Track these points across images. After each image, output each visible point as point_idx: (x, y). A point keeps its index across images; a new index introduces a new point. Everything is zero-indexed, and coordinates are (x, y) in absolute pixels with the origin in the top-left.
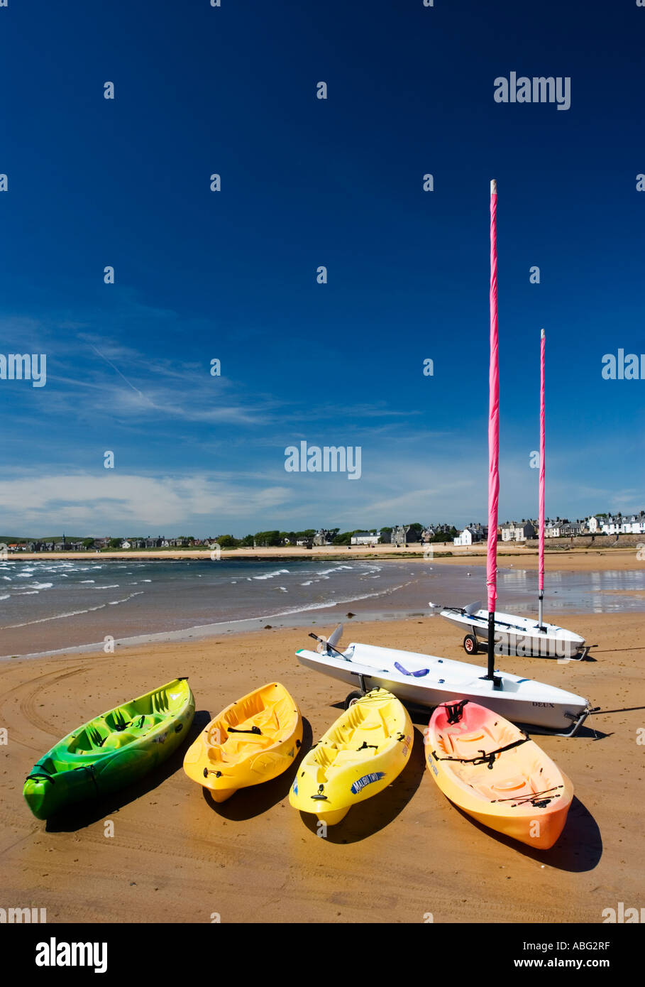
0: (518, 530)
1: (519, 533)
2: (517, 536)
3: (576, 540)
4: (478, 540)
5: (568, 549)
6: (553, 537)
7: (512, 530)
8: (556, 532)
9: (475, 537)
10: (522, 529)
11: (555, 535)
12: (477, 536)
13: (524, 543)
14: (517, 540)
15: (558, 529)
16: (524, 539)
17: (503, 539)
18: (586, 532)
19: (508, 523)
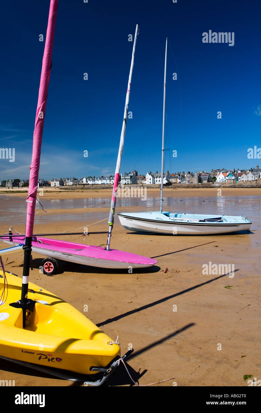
0: (57, 182)
1: (58, 184)
2: (57, 185)
3: (78, 186)
4: (41, 186)
5: (74, 190)
6: (70, 185)
7: (55, 182)
8: (71, 183)
9: (40, 185)
10: (59, 182)
11: (71, 184)
12: (41, 184)
13: (58, 187)
14: (57, 186)
15: (72, 182)
16: (59, 186)
17: (51, 186)
18: (82, 183)
19: (53, 179)
